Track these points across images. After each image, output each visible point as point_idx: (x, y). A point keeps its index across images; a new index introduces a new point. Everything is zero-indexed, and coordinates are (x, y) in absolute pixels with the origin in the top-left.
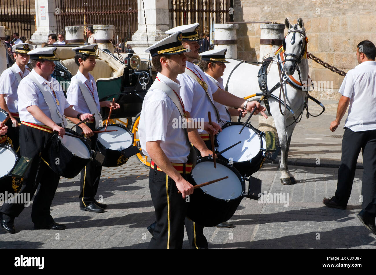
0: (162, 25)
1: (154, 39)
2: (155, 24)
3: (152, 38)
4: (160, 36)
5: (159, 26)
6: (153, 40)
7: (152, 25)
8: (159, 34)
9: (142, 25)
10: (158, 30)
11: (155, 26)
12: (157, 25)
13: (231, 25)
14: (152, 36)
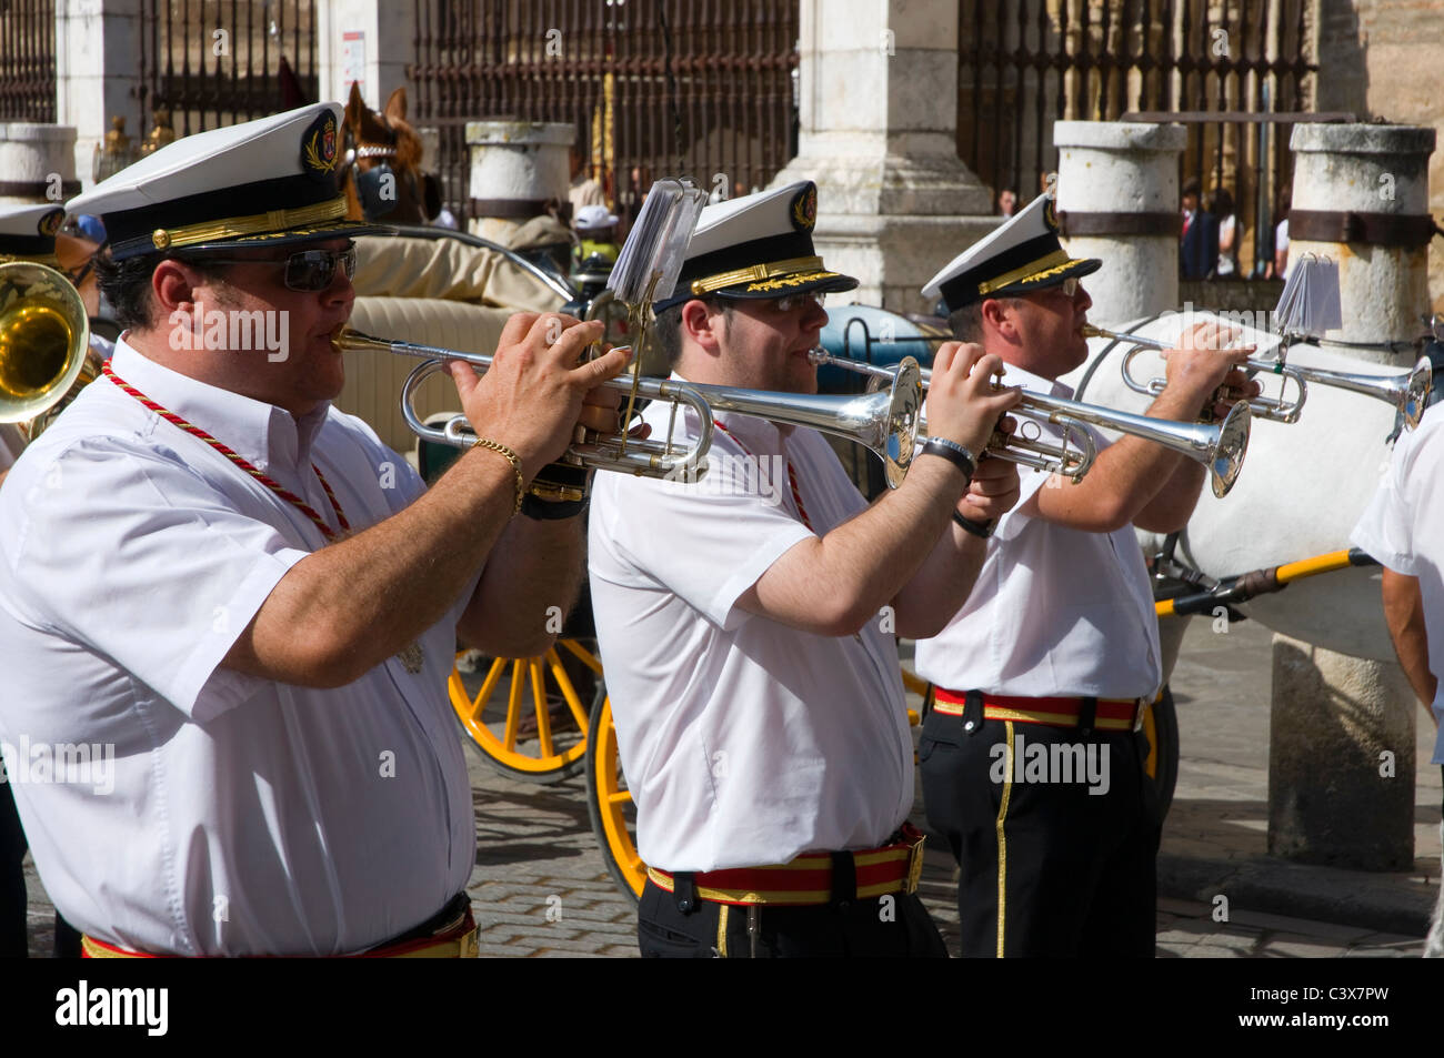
0: (919, 131)
1: (872, 206)
2: (884, 125)
3: (864, 198)
4: (906, 189)
5: (903, 137)
6: (868, 209)
7: (865, 131)
8: (898, 179)
9: (820, 131)
10: (898, 161)
11: (882, 138)
12: (892, 134)
13: (1147, 128)
14: (863, 192)
